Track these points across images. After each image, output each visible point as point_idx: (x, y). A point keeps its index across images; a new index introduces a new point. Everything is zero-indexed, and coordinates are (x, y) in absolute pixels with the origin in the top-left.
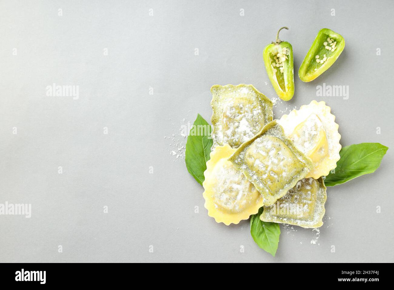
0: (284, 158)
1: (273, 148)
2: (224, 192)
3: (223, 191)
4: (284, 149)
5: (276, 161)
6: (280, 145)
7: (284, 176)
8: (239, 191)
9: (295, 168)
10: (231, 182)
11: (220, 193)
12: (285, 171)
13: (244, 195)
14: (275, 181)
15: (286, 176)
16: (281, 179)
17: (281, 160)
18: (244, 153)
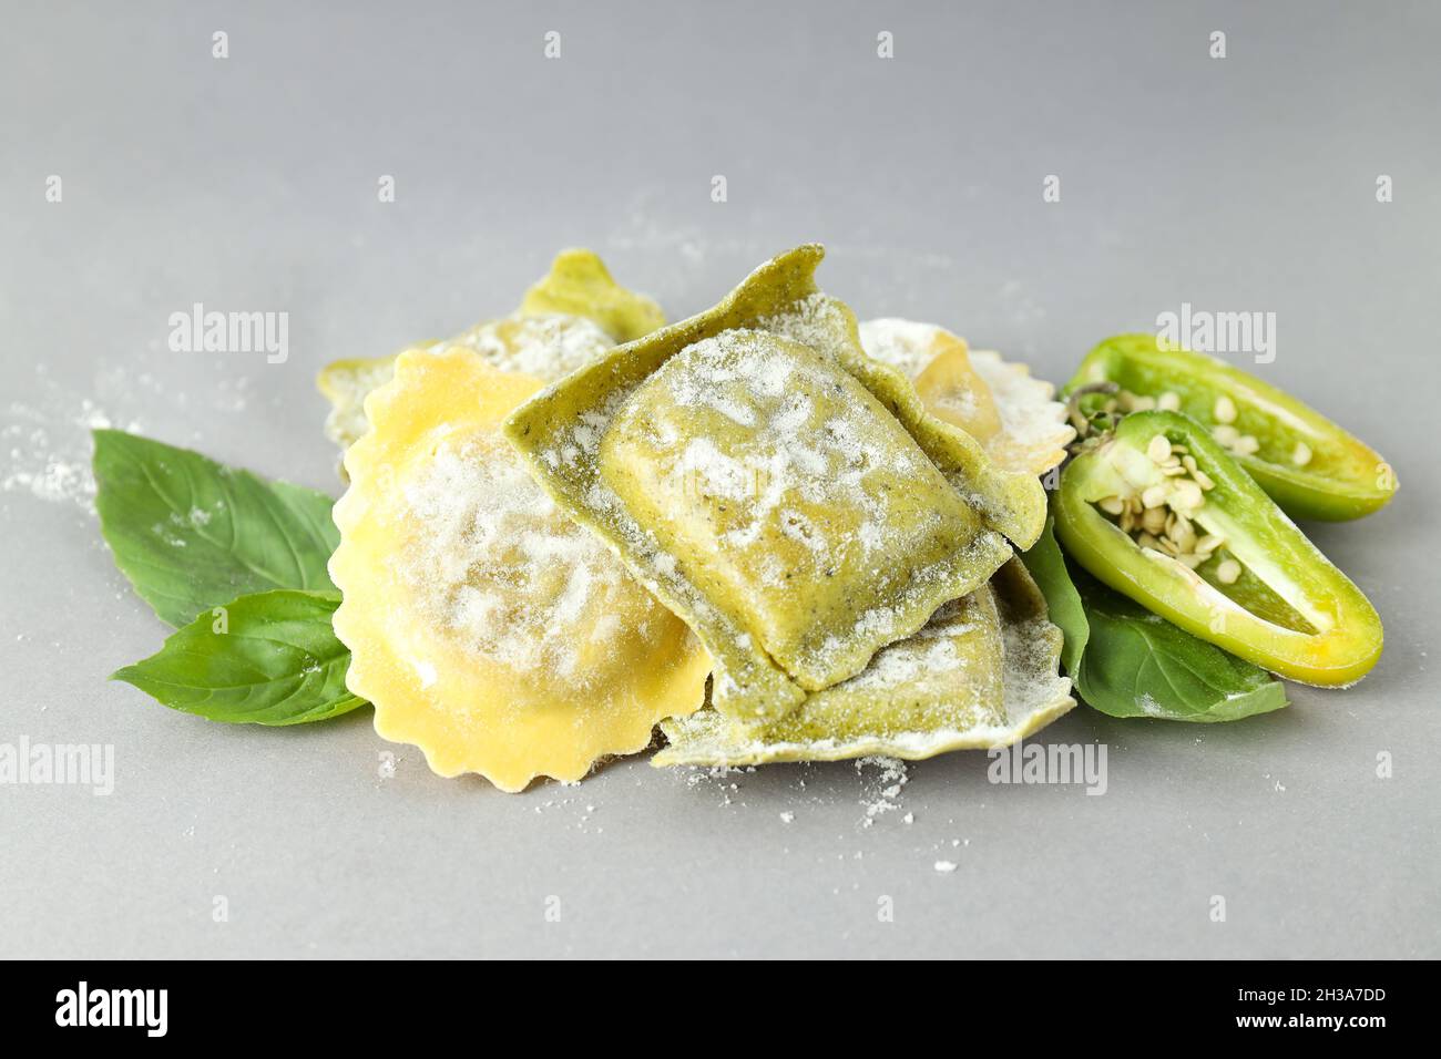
0: (864, 456)
1: (800, 396)
2: (475, 578)
3: (465, 575)
4: (867, 408)
5: (817, 463)
6: (838, 387)
7: (867, 545)
8: (567, 567)
9: (937, 513)
10: (511, 523)
11: (445, 586)
12: (873, 519)
13: (604, 587)
14: (811, 568)
15: (879, 546)
16: (847, 559)
17: (848, 463)
18: (604, 419)
